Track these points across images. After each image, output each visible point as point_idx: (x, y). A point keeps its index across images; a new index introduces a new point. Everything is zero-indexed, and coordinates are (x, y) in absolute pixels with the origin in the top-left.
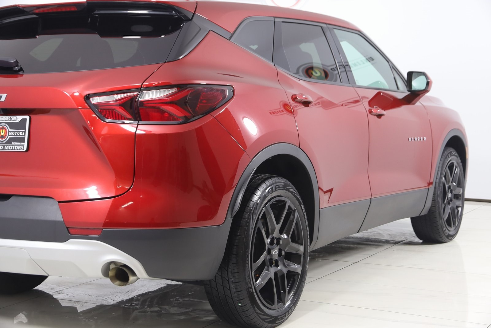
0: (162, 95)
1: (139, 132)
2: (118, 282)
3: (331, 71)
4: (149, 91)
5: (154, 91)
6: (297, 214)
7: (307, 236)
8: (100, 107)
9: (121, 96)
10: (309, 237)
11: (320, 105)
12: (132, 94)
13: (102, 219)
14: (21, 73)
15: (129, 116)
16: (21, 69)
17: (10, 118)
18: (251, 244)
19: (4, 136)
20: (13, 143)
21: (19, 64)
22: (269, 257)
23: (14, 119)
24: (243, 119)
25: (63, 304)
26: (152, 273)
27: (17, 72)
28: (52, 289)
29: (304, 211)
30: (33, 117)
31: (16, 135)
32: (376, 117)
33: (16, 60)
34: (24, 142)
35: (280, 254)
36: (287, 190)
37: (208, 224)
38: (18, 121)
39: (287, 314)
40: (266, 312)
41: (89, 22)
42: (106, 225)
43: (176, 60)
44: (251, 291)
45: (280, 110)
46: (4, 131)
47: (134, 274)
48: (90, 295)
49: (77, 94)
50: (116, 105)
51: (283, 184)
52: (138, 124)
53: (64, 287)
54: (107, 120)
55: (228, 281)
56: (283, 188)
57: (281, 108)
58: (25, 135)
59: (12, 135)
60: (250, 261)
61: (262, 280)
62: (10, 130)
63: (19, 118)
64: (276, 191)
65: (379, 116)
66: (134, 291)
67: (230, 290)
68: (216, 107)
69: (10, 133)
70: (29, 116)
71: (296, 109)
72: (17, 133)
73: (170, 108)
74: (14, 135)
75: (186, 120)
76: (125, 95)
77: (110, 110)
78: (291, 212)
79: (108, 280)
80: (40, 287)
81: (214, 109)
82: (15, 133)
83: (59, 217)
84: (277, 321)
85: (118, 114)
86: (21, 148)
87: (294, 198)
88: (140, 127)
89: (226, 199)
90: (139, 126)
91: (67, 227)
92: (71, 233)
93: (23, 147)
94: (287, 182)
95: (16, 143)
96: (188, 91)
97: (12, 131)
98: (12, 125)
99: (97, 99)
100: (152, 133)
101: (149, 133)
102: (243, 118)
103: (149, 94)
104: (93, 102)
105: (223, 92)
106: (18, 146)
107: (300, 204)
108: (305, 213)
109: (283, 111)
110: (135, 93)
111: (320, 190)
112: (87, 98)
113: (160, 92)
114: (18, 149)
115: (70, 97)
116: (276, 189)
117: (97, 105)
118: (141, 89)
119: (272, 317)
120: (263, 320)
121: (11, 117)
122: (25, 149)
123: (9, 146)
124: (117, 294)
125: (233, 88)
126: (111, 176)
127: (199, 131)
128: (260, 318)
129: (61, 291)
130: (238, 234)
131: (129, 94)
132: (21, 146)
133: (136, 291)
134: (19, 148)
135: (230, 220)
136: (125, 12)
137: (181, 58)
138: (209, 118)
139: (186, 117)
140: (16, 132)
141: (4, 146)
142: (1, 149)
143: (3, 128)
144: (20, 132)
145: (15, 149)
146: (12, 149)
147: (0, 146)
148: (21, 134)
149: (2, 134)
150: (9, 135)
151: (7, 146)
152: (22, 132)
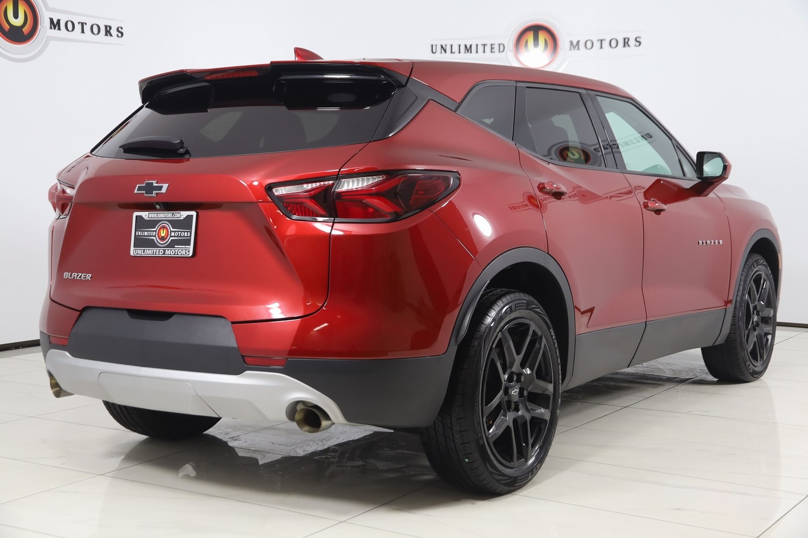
0: (365, 184)
1: (335, 232)
2: (307, 428)
3: (595, 152)
4: (349, 179)
5: (355, 179)
6: (544, 341)
7: (559, 372)
8: (285, 200)
9: (312, 186)
10: (560, 373)
11: (577, 198)
12: (326, 183)
13: (287, 344)
14: (187, 156)
15: (322, 212)
16: (187, 152)
17: (173, 215)
18: (481, 381)
19: (165, 237)
20: (176, 246)
21: (185, 145)
22: (506, 398)
23: (178, 215)
24: (473, 218)
25: (241, 454)
26: (351, 416)
27: (182, 155)
28: (226, 434)
29: (554, 337)
30: (201, 212)
31: (179, 237)
32: (653, 213)
33: (181, 140)
34: (190, 245)
35: (521, 394)
36: (531, 309)
37: (426, 353)
38: (182, 218)
39: (530, 474)
40: (502, 471)
41: (274, 90)
42: (291, 353)
43: (384, 138)
44: (482, 443)
45: (523, 204)
46: (165, 231)
47: (327, 417)
48: (273, 443)
49: (256, 183)
50: (306, 198)
51: (525, 302)
52: (334, 223)
53: (242, 431)
54: (295, 217)
55: (451, 428)
56: (525, 308)
57: (524, 201)
58: (190, 236)
59: (174, 236)
60: (480, 403)
61: (497, 428)
62: (172, 230)
63: (184, 214)
64: (516, 310)
65: (658, 212)
66: (330, 440)
67: (454, 441)
68: (436, 199)
69: (173, 234)
70: (196, 212)
71: (545, 202)
72: (181, 234)
73: (376, 201)
74: (178, 236)
75: (397, 218)
76: (318, 184)
77: (299, 203)
78: (536, 339)
79: (294, 425)
80: (211, 431)
81: (433, 202)
82: (178, 234)
83: (232, 342)
84: (517, 483)
85: (309, 210)
86: (186, 253)
87: (541, 321)
88: (336, 226)
89: (449, 321)
90: (335, 224)
91: (243, 354)
92: (247, 362)
93: (189, 252)
94: (531, 299)
95: (179, 246)
96: (400, 179)
97: (175, 232)
98: (175, 224)
99: (282, 190)
100: (353, 233)
101: (348, 233)
102: (474, 214)
103: (353, 182)
104: (276, 194)
105: (448, 179)
106: (182, 250)
107: (549, 329)
108: (555, 341)
109: (527, 205)
110: (331, 182)
111: (575, 309)
112: (269, 188)
113: (363, 180)
114: (181, 255)
115: (247, 187)
116: (517, 309)
117: (281, 198)
118: (338, 177)
119: (510, 477)
120: (498, 481)
121: (173, 213)
122: (191, 254)
123: (171, 250)
124: (308, 443)
125: (459, 174)
126: (299, 291)
127: (415, 232)
128: (495, 479)
129: (237, 437)
130: (465, 367)
131: (322, 183)
132: (186, 250)
133: (334, 439)
134: (184, 252)
135: (454, 349)
136: (320, 76)
137: (390, 135)
138: (427, 215)
139: (396, 213)
140: (180, 233)
141: (164, 251)
142: (161, 254)
143: (164, 228)
144: (184, 232)
145: (177, 254)
146: (174, 254)
147: (161, 251)
148: (186, 235)
149: (163, 235)
150: (171, 237)
151: (168, 250)
152: (187, 232)
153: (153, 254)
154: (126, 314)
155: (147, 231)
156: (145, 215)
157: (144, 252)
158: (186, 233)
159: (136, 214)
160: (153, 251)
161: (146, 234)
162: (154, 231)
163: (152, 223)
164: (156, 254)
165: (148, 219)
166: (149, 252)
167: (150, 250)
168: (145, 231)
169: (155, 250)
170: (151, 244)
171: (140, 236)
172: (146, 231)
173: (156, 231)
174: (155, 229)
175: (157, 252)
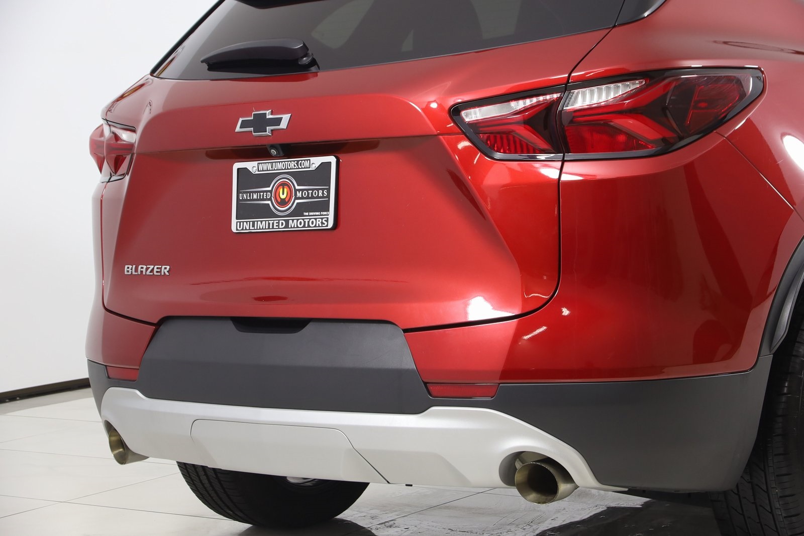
0: (612, 95)
1: (566, 178)
2: (534, 496)
4: (584, 90)
5: (595, 89)
8: (482, 129)
9: (524, 103)
12: (548, 97)
13: (498, 362)
14: (313, 69)
15: (544, 146)
16: (314, 62)
17: (297, 164)
19: (287, 200)
20: (305, 214)
21: (310, 52)
23: (307, 164)
24: (782, 139)
26: (606, 475)
27: (306, 67)
30: (344, 157)
31: (310, 198)
33: (304, 44)
34: (328, 210)
38: (313, 168)
42: (505, 374)
43: (636, 19)
46: (285, 190)
49: (434, 105)
50: (516, 123)
52: (563, 162)
54: (499, 155)
58: (328, 196)
59: (302, 198)
62: (297, 187)
63: (316, 161)
68: (726, 116)
69: (299, 194)
70: (337, 157)
72: (312, 193)
73: (631, 122)
74: (308, 198)
75: (666, 148)
81: (723, 121)
82: (308, 193)
86: (322, 223)
90: (566, 164)
92: (434, 393)
93: (327, 221)
95: (312, 214)
96: (669, 84)
97: (303, 190)
98: (302, 177)
99: (475, 113)
100: (596, 178)
101: (588, 178)
102: (783, 135)
103: (592, 93)
104: (467, 119)
105: (739, 83)
106: (316, 219)
110: (555, 96)
112: (456, 111)
113: (608, 89)
114: (315, 226)
115: (422, 112)
117: (475, 126)
118: (567, 87)
121: (298, 161)
122: (331, 224)
123: (298, 220)
125: (762, 72)
131: (541, 98)
132: (322, 219)
134: (319, 222)
135: (767, 361)
137: (646, 14)
138: (714, 140)
139: (664, 140)
140: (310, 192)
141: (287, 222)
142: (282, 228)
143: (283, 185)
144: (318, 190)
145: (309, 226)
146: (304, 226)
147: (281, 222)
148: (320, 194)
149: (283, 197)
150: (296, 198)
151: (293, 220)
152: (323, 190)
153: (269, 228)
154: (230, 326)
155: (257, 192)
156: (252, 166)
157: (253, 226)
158: (321, 192)
159: (237, 166)
160: (269, 224)
161: (255, 197)
162: (267, 191)
163: (265, 179)
164: (273, 228)
165: (257, 173)
166: (262, 225)
167: (264, 222)
168: (253, 192)
169: (271, 222)
170: (265, 212)
171: (247, 200)
172: (255, 192)
173: (271, 192)
174: (269, 189)
175: (275, 224)
